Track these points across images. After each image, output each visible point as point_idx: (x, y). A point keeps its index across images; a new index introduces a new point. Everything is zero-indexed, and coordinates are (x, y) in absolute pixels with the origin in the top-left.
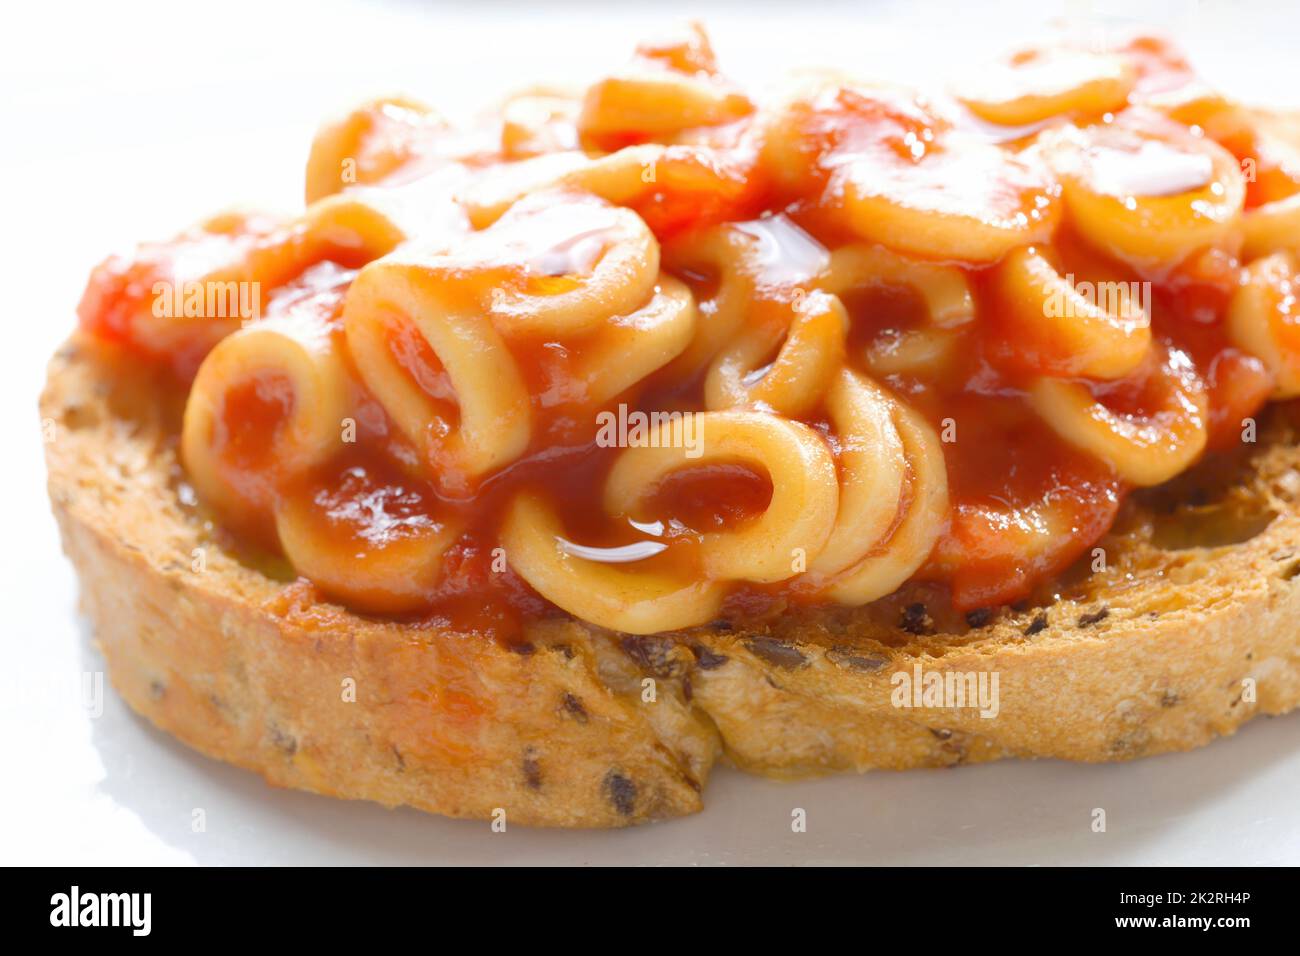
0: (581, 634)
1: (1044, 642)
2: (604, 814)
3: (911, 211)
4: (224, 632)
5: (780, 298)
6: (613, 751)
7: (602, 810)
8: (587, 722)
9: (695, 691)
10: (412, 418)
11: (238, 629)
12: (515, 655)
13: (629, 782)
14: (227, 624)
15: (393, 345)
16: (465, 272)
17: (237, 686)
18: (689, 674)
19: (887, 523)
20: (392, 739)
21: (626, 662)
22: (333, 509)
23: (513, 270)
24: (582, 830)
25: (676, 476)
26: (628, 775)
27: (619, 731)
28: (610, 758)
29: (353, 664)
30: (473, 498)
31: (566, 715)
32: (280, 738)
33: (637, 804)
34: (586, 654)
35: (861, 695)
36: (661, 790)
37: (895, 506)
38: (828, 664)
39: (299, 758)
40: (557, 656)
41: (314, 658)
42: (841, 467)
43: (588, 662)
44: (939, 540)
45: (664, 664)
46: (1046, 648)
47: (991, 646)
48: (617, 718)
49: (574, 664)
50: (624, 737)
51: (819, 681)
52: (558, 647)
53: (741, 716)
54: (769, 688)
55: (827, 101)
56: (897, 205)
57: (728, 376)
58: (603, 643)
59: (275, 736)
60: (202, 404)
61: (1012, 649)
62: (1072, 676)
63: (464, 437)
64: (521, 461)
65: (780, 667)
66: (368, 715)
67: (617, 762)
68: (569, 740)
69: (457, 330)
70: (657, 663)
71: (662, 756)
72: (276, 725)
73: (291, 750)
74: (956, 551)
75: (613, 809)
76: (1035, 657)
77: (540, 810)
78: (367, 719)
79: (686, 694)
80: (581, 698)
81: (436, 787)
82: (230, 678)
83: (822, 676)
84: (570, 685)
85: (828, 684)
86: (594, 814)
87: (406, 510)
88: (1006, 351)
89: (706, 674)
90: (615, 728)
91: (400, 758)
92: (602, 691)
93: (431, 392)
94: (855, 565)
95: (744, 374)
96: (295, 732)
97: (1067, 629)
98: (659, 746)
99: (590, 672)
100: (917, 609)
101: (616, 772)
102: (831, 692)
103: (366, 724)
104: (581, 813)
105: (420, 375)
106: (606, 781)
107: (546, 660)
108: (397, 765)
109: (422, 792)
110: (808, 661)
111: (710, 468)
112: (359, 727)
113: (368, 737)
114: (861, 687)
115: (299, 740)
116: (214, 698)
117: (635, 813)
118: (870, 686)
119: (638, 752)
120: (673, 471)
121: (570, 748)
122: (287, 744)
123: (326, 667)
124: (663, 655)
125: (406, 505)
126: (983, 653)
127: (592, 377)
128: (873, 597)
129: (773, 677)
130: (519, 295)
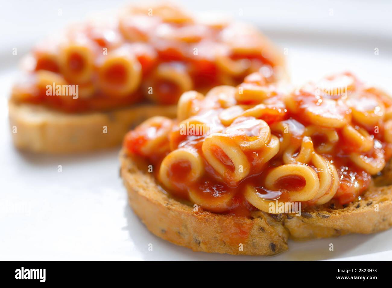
0: (262, 214)
1: (360, 210)
2: (270, 252)
3: (326, 118)
4: (182, 218)
5: (298, 138)
6: (271, 238)
7: (270, 251)
8: (265, 233)
9: (286, 224)
10: (221, 170)
11: (185, 218)
12: (251, 220)
13: (275, 244)
14: (182, 216)
15: (215, 154)
16: (233, 137)
17: (185, 230)
18: (284, 220)
19: (329, 187)
20: (223, 239)
21: (272, 219)
22: (204, 190)
23: (243, 136)
24: (265, 255)
25: (281, 179)
26: (274, 243)
27: (272, 234)
28: (270, 240)
29: (215, 224)
30: (237, 187)
31: (261, 231)
32: (197, 241)
33: (276, 249)
34: (264, 218)
35: (323, 223)
36: (281, 245)
37: (330, 184)
38: (317, 217)
39: (201, 245)
40: (259, 219)
41: (205, 223)
42: (319, 175)
43: (265, 220)
44: (338, 189)
45: (280, 219)
46: (362, 211)
47: (350, 211)
48: (272, 231)
49: (263, 220)
50: (273, 235)
51: (314, 221)
52: (259, 217)
53: (296, 228)
54: (302, 223)
55: (297, 93)
56: (322, 117)
57: (288, 156)
58: (267, 215)
59: (196, 240)
60: (164, 166)
61: (354, 212)
62: (367, 217)
63: (236, 174)
64: (247, 178)
65: (306, 218)
66: (218, 234)
67: (272, 241)
68: (262, 237)
69: (234, 150)
70: (279, 219)
71: (280, 238)
72: (196, 238)
73: (199, 243)
74: (341, 192)
75: (272, 251)
76: (359, 213)
77: (256, 252)
78: (217, 235)
79: (283, 224)
80: (264, 228)
81: (233, 249)
82: (183, 228)
83: (315, 220)
84: (262, 225)
85: (316, 221)
86: (268, 252)
87: (221, 190)
88: (346, 147)
89: (289, 220)
90: (271, 233)
91: (225, 243)
92: (268, 226)
93: (226, 164)
94: (322, 196)
95: (292, 155)
96: (200, 239)
97: (365, 206)
98: (279, 236)
99: (266, 222)
100: (333, 205)
101: (272, 243)
102: (316, 223)
103: (217, 236)
104: (265, 252)
105: (223, 160)
106: (270, 245)
107: (257, 220)
108: (224, 245)
109: (230, 250)
110: (312, 217)
111: (289, 177)
112: (215, 237)
113: (217, 239)
114: (323, 221)
115: (201, 241)
116: (179, 233)
117: (276, 251)
118: (326, 221)
119: (276, 238)
120: (281, 178)
121: (262, 238)
122: (198, 242)
123: (208, 225)
124: (280, 217)
125: (221, 189)
126: (349, 213)
127: (262, 159)
128: (324, 203)
129: (303, 220)
130: (245, 142)
